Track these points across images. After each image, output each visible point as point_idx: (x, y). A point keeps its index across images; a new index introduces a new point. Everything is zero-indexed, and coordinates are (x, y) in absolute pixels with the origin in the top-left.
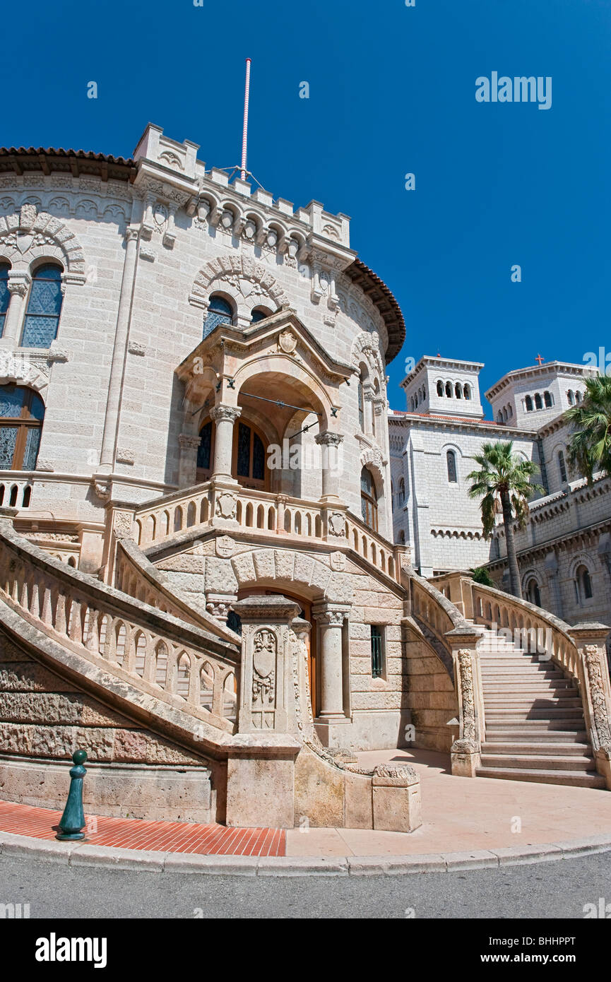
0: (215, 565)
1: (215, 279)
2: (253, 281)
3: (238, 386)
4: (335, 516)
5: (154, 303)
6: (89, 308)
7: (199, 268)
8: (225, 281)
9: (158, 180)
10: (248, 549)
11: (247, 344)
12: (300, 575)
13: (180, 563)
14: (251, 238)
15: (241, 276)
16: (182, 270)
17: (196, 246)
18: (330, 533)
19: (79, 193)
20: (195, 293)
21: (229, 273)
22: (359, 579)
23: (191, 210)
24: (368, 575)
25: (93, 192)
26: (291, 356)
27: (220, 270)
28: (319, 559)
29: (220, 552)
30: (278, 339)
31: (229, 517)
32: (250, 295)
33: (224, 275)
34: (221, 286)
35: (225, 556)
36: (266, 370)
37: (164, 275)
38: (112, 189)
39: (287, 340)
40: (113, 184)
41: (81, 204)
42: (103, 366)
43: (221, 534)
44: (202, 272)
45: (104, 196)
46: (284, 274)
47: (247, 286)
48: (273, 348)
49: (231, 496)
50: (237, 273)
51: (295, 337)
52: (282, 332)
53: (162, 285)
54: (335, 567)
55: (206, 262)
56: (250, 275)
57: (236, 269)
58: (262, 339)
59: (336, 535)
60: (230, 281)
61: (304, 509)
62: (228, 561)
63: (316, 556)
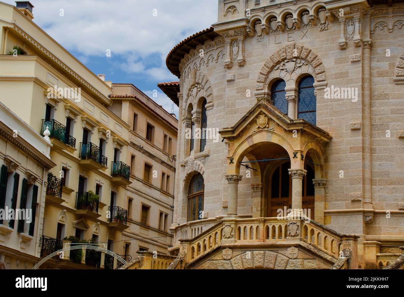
0: (221, 264)
1: (269, 72)
2: (294, 60)
3: (235, 161)
4: (291, 225)
5: (236, 107)
6: (216, 121)
7: (260, 71)
8: (277, 69)
9: (225, 31)
10: (240, 253)
11: (235, 135)
12: (267, 264)
13: (207, 266)
14: (292, 28)
15: (286, 61)
16: (251, 77)
17: (258, 55)
18: (289, 235)
19: (207, 52)
20: (257, 90)
21: (279, 63)
22: (309, 262)
23: (252, 34)
24: (315, 259)
25: (212, 49)
26: (266, 129)
27: (271, 64)
28: (281, 253)
29: (225, 257)
30: (256, 121)
31: (229, 237)
32: (294, 70)
33: (276, 66)
34: (275, 75)
35: (227, 259)
36: (251, 144)
37: (241, 86)
38: (217, 43)
39: (262, 120)
40: (217, 40)
41: (209, 58)
42: (222, 154)
43: (224, 248)
44: (261, 73)
45: (215, 48)
46: (318, 40)
47: (290, 66)
48: (254, 128)
49: (229, 226)
50: (283, 60)
51: (266, 116)
52: (257, 117)
53: (240, 94)
54: (290, 256)
55: (264, 63)
56: (291, 57)
57: (282, 58)
58: (246, 127)
59: (292, 236)
60: (281, 68)
61: (277, 223)
62: (228, 262)
63: (279, 251)
